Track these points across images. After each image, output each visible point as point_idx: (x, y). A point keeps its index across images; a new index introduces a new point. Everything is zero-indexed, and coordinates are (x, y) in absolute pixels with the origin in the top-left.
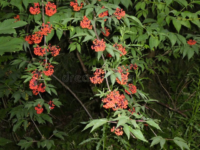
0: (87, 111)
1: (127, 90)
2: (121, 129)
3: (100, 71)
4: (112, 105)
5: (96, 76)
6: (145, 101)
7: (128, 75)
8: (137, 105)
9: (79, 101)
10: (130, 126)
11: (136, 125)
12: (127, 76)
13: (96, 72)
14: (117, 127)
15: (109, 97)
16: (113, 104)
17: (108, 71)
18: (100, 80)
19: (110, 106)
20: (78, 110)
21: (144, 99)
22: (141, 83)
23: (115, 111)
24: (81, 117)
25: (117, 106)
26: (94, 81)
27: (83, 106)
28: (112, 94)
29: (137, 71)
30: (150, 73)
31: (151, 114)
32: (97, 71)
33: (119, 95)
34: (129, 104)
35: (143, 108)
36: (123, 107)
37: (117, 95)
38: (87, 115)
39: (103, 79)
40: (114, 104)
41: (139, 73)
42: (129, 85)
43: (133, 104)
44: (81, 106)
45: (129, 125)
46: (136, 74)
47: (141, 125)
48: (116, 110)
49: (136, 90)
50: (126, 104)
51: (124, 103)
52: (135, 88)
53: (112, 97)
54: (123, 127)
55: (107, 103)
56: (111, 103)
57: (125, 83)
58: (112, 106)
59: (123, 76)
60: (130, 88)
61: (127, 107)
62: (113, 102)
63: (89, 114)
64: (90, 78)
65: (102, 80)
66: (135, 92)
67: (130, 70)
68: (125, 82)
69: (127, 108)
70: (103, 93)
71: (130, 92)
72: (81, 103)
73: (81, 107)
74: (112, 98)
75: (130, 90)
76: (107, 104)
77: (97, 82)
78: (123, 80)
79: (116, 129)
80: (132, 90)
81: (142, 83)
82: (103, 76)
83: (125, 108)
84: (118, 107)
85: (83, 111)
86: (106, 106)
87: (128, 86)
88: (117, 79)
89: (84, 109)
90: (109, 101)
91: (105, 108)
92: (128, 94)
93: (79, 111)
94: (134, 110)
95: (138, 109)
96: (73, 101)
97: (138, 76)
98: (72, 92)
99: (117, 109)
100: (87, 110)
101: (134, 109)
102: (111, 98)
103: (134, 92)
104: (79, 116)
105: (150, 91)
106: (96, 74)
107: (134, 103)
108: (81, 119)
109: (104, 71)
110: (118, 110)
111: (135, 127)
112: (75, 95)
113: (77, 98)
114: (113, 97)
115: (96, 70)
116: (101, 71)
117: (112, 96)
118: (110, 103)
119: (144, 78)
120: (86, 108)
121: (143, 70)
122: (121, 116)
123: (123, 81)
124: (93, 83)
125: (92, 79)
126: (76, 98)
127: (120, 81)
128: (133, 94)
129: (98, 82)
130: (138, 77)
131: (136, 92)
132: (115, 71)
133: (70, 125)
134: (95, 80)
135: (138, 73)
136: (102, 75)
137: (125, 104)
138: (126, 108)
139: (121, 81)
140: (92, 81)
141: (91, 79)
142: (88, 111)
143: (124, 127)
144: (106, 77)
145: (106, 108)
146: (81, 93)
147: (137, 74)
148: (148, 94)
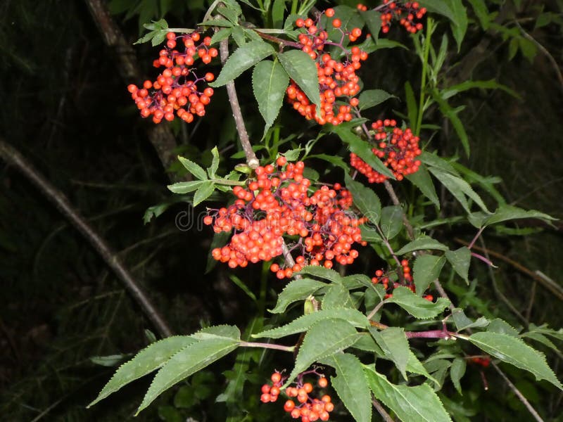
0: (140, 295)
1: (361, 155)
2: (323, 383)
3: (189, 44)
4: (266, 247)
5: (167, 73)
6: (475, 220)
7: (357, 65)
8: (425, 246)
9: (90, 232)
10: (371, 367)
11: (408, 362)
12: (351, 69)
13: (163, 52)
14: (294, 374)
15: (248, 196)
16: (268, 242)
17: (241, 41)
18: (194, 98)
19: (255, 250)
20: (85, 289)
21: (466, 206)
22: (452, 114)
23: (287, 280)
24: (104, 333)
25: (296, 254)
26: (153, 104)
27: (115, 262)
28: (261, 183)
29: (427, 41)
30: (512, 54)
31: (523, 299)
32: (172, 44)
33: (303, 189)
34: (378, 239)
35: (461, 260)
36: (330, 255)
37: (293, 188)
38: (142, 318)
39: (209, 92)
40: (281, 240)
41: (437, 54)
42: (374, 125)
43: (401, 240)
44: (101, 263)
45: (366, 358)
46: (424, 60)
47: (449, 364)
48: (289, 273)
49: (416, 156)
50: (352, 236)
51: (335, 230)
52: (409, 142)
53: (265, 200)
54: (330, 372)
55: (238, 233)
56: (262, 237)
57: (341, 117)
58: (268, 253)
59: (329, 71)
60: (383, 145)
61: (355, 254)
62: (272, 231)
63: (151, 309)
64: (132, 88)
65: (205, 99)
66: (409, 171)
67: (382, 35)
68: (343, 109)
69: (355, 260)
70: (213, 176)
71: (382, 172)
72: (102, 247)
73: (107, 274)
74: (264, 206)
75: (382, 154)
76: (235, 238)
77: (175, 112)
78: (329, 94)
79: (293, 386)
80: (393, 155)
81: (460, 115)
82: (209, 77)
83: (343, 262)
84: (300, 259)
85: (117, 296)
86: (233, 256)
87: (372, 132)
88: (292, 91)
89: (122, 284)
90: (245, 224)
91: (227, 263)
92: (372, 180)
93: (93, 293)
94: (407, 276)
95: (427, 270)
96: (52, 235)
97: (432, 71)
98: (41, 182)
99: (295, 267)
100: (140, 286)
101: (407, 269)
102: (257, 205)
103: (406, 166)
104: (94, 325)
105: (513, 163)
106: (163, 61)
107: (408, 236)
108: (102, 344)
109: (217, 46)
110: (304, 276)
111: (403, 369)
112: (60, 200)
113: (74, 216)
114: (270, 199)
115: (166, 40)
116: (197, 43)
117: (267, 193)
118: (255, 236)
119: (467, 85)
120: (135, 277)
121: (460, 36)
122: (319, 308)
123: (332, 100)
124: (152, 115)
125: (144, 92)
126: (68, 220)
127: (310, 104)
128: (400, 178)
129: (181, 113)
130: (434, 78)
131: (415, 168)
132: (282, 43)
133: (39, 380)
134: (163, 102)
135: (433, 51)
136: (201, 71)
137: (343, 239)
138: (350, 260)
139: (319, 105)
140: (143, 104)
141: (135, 96)
142: (147, 294)
143: (335, 375)
144: (227, 79)
145: (233, 264)
146: (101, 185)
147: (430, 61)
148: (496, 180)
